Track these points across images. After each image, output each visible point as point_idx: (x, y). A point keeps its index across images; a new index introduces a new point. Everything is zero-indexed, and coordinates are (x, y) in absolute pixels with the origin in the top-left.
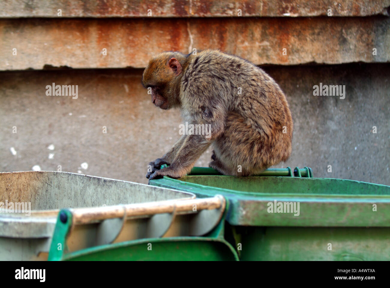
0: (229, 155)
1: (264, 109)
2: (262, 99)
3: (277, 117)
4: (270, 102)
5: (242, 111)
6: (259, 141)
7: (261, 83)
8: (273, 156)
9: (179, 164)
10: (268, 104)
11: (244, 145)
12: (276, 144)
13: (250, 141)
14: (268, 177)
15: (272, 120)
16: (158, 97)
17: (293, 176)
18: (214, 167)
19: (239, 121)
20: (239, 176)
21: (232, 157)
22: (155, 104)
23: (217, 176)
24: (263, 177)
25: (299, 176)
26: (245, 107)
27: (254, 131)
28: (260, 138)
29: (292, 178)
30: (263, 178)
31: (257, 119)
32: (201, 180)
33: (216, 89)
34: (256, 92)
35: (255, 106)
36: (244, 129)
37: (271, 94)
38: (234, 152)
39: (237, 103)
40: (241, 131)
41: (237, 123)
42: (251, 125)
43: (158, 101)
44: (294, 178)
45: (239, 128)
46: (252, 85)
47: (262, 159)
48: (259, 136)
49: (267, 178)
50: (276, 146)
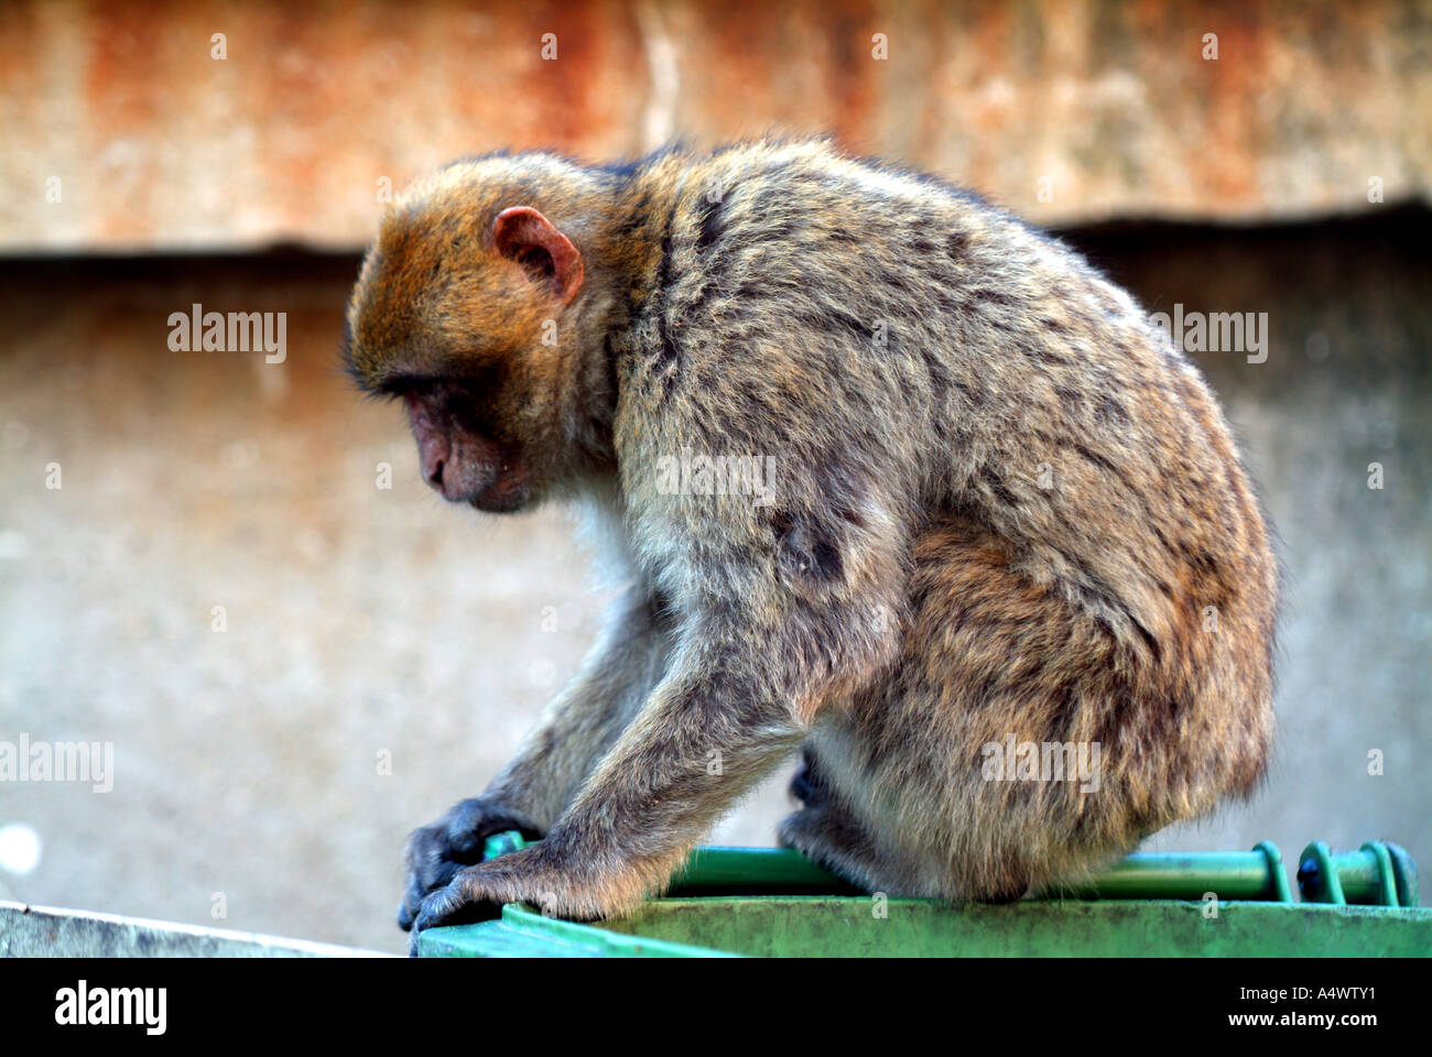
0: (924, 768)
1: (1125, 491)
2: (1108, 433)
3: (1199, 531)
4: (1151, 446)
5: (1004, 509)
6: (1103, 678)
7: (1096, 338)
8: (1185, 760)
9: (604, 836)
10: (1144, 461)
11: (1013, 704)
12: (1200, 688)
13: (1051, 680)
14: (1141, 903)
15: (1172, 550)
16: (461, 442)
17: (1291, 899)
18: (811, 846)
19: (979, 561)
20: (965, 900)
21: (944, 781)
22: (444, 491)
23: (831, 900)
24: (1109, 904)
25: (1330, 900)
26: (1018, 489)
27: (1070, 618)
28: (1109, 660)
29: (1287, 912)
30: (1105, 910)
31: (1083, 549)
32: (730, 924)
33: (853, 396)
34: (1069, 395)
35: (1073, 483)
36: (1014, 608)
37: (1153, 395)
38: (957, 751)
39: (971, 468)
40: (996, 621)
41: (968, 573)
42: (1058, 581)
43: (466, 470)
44: (1301, 911)
45: (985, 599)
46: (1050, 358)
47: (1125, 783)
48: (1103, 648)
49: (1135, 914)
50: (1200, 701)
